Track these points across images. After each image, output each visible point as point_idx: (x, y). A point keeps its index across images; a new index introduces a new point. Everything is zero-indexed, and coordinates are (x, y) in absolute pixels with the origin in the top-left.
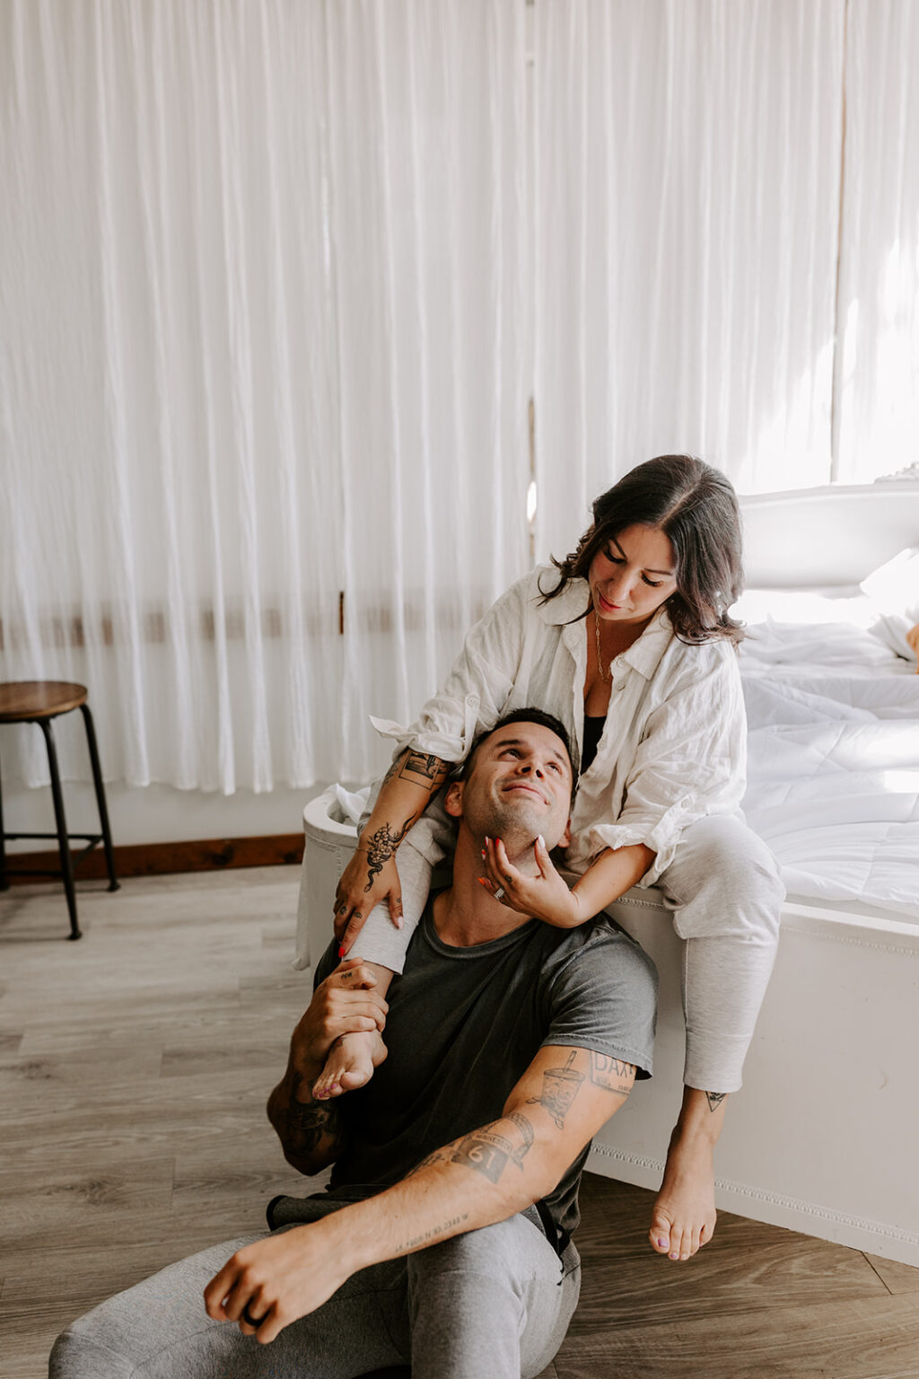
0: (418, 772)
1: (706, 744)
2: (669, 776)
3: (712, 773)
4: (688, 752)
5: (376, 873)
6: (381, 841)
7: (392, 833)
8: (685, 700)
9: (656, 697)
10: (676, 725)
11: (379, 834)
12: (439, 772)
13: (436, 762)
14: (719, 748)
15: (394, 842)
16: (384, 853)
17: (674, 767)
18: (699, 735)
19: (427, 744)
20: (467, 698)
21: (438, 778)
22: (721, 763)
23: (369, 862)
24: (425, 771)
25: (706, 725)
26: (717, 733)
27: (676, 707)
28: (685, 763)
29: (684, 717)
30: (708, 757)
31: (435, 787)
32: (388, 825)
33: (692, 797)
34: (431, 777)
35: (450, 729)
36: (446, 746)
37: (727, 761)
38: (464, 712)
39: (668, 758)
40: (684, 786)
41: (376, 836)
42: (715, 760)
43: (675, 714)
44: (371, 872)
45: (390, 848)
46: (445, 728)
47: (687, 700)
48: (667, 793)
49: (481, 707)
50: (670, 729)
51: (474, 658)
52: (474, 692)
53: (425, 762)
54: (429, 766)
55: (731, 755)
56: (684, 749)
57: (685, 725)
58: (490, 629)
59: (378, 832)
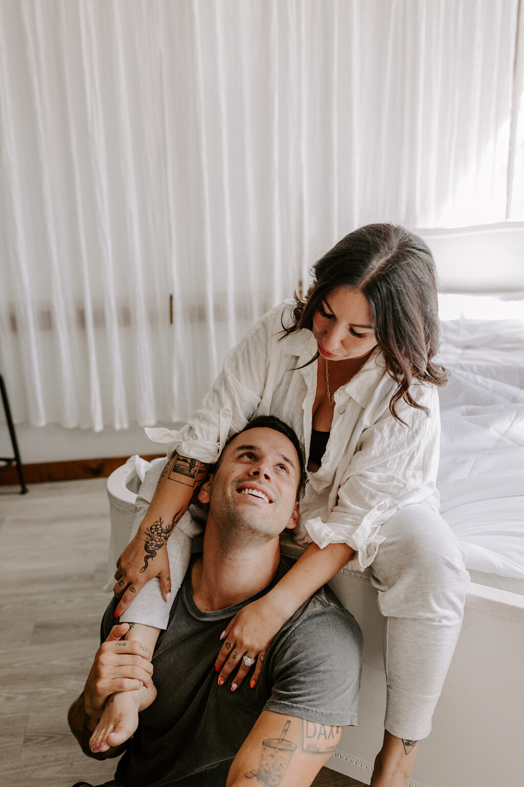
0: (182, 474)
1: (404, 461)
2: (371, 485)
3: (405, 485)
4: (388, 466)
5: (150, 559)
6: (156, 533)
7: (164, 526)
8: (388, 425)
9: (366, 421)
10: (380, 445)
11: (154, 527)
12: (200, 471)
13: (197, 464)
14: (414, 464)
15: (166, 533)
16: (158, 543)
17: (374, 477)
18: (399, 454)
19: (189, 451)
20: (222, 411)
21: (198, 476)
22: (414, 476)
23: (145, 549)
24: (188, 472)
25: (406, 446)
26: (414, 452)
27: (381, 430)
28: (384, 475)
29: (387, 439)
30: (405, 471)
31: (197, 484)
32: (160, 519)
33: (387, 502)
34: (193, 477)
35: (208, 437)
36: (205, 451)
37: (419, 474)
38: (220, 424)
39: (372, 470)
40: (381, 494)
41: (151, 529)
42: (410, 472)
43: (380, 436)
44: (147, 557)
45: (162, 538)
46: (203, 436)
47: (390, 426)
48: (367, 499)
49: (233, 418)
50: (375, 449)
51: (230, 379)
52: (228, 405)
53: (188, 465)
54: (191, 467)
55: (424, 468)
56: (385, 463)
57: (388, 446)
58: (243, 354)
59: (154, 525)
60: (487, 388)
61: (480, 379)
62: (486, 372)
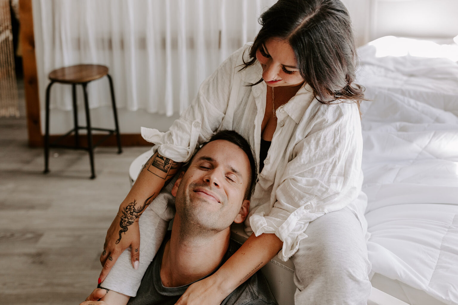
0: (158, 168)
1: (328, 168)
2: (300, 188)
3: (327, 189)
4: (315, 172)
5: (123, 233)
6: (129, 212)
7: (136, 207)
8: (315, 140)
9: (299, 136)
10: (308, 155)
11: (129, 207)
12: (172, 168)
13: (170, 162)
14: (337, 170)
15: (137, 213)
16: (130, 220)
17: (303, 181)
18: (323, 162)
19: (165, 151)
20: (193, 123)
21: (171, 172)
22: (336, 182)
23: (120, 225)
24: (162, 167)
25: (328, 156)
26: (335, 162)
27: (309, 143)
28: (311, 179)
29: (313, 150)
30: (330, 176)
31: (168, 178)
32: (135, 201)
33: (313, 203)
34: (166, 171)
35: (181, 142)
36: (176, 153)
37: (341, 179)
38: (191, 132)
39: (302, 175)
40: (307, 196)
41: (127, 208)
42: (334, 178)
43: (308, 148)
44: (121, 232)
45: (134, 216)
46: (178, 141)
47: (316, 140)
48: (297, 199)
49: (202, 128)
50: (304, 157)
51: (201, 98)
52: (199, 119)
53: (163, 162)
54: (165, 164)
55: (345, 175)
56: (313, 169)
57: (314, 155)
58: (213, 80)
59: (129, 206)
60: (417, 109)
61: (412, 102)
62: (418, 96)
